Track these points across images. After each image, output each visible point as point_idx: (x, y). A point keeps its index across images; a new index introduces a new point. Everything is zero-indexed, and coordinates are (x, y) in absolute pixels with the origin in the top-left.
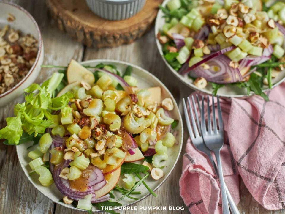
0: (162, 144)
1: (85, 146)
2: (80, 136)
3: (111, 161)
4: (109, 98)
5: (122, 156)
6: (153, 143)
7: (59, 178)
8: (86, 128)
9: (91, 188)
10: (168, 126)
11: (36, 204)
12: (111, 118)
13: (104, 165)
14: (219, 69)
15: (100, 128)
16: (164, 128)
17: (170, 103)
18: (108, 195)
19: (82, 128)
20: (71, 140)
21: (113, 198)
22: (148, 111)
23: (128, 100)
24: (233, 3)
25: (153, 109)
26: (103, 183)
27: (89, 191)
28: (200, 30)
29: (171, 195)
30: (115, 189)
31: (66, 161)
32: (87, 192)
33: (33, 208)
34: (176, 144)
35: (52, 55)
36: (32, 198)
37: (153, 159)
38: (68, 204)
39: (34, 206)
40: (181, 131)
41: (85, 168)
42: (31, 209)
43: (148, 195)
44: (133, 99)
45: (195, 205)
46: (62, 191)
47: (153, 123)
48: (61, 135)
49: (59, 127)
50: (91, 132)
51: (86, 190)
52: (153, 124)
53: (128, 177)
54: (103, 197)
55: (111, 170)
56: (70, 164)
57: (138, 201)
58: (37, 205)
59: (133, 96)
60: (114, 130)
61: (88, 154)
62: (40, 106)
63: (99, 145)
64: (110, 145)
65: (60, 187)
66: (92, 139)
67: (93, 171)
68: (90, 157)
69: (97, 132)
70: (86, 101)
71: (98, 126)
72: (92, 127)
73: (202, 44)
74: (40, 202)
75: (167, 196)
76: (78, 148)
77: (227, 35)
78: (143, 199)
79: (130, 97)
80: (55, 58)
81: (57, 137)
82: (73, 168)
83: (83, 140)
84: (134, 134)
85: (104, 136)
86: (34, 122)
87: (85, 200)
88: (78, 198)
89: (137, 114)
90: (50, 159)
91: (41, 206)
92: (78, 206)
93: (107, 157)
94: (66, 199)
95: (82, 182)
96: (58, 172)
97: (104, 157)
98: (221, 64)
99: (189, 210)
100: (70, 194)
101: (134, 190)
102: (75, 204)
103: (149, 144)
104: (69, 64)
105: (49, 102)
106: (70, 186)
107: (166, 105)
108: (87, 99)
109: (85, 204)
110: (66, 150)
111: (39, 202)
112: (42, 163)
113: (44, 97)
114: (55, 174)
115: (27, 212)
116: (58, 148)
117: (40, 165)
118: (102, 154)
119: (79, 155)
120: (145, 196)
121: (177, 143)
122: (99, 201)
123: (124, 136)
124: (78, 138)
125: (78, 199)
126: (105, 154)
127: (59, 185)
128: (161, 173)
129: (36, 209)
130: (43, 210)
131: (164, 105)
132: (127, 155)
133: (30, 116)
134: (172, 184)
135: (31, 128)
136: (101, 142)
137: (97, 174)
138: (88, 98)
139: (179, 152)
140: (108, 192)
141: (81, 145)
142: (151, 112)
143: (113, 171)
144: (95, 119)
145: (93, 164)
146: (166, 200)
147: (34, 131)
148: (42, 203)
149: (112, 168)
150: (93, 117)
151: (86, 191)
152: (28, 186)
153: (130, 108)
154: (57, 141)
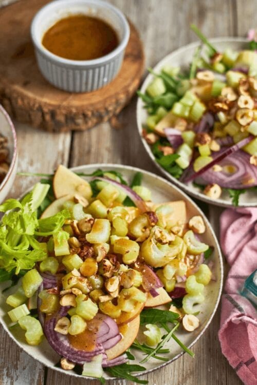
0: (195, 282)
1: (90, 286)
2: (81, 272)
3: (127, 306)
4: (118, 217)
5: (143, 298)
6: (182, 279)
7: (53, 333)
8: (90, 260)
9: (100, 346)
10: (199, 254)
11: (18, 372)
12: (126, 245)
13: (118, 313)
14: (235, 169)
15: (109, 260)
16: (195, 258)
17: (200, 222)
18: (125, 356)
19: (84, 260)
20: (71, 278)
21: (131, 359)
22: (172, 234)
23: (144, 221)
24: (241, 79)
25: (178, 232)
26: (117, 338)
27: (98, 350)
28: (201, 119)
29: (210, 352)
30: (133, 347)
31: (63, 308)
32: (96, 351)
33: (15, 377)
34: (213, 281)
35: (26, 160)
36: (12, 362)
37: (183, 302)
38: (67, 370)
39: (16, 374)
40: (220, 262)
41: (92, 317)
42: (12, 378)
43: (182, 353)
44: (152, 218)
45: (245, 366)
46: (59, 351)
47: (180, 251)
48: (54, 270)
49: (49, 260)
50: (97, 266)
51: (94, 348)
52: (181, 253)
53: (150, 329)
54: (118, 359)
55: (127, 319)
56: (69, 312)
57: (168, 362)
58: (21, 372)
59: (152, 214)
60: (130, 262)
61: (96, 297)
62: (24, 230)
63: (111, 284)
64: (127, 283)
65: (55, 345)
66: (98, 276)
67: (104, 321)
68: (98, 302)
69: (106, 266)
70: (86, 222)
71: (107, 257)
72: (99, 258)
73: (207, 138)
74: (24, 369)
75: (205, 355)
76: (80, 289)
77: (243, 122)
78: (175, 360)
79: (148, 216)
80: (31, 163)
81: (48, 274)
82: (76, 318)
83: (86, 277)
84: (156, 267)
85: (116, 271)
86: (16, 254)
87: (92, 364)
88: (82, 360)
89: (161, 239)
90: (38, 305)
91: (27, 374)
92: (84, 373)
93: (123, 300)
94: (64, 363)
95: (87, 338)
96: (52, 324)
97: (118, 301)
98: (237, 162)
99: (238, 373)
100: (71, 355)
101: (162, 347)
102: (78, 369)
103: (176, 282)
104: (55, 171)
105: (36, 225)
106: (70, 344)
107: (195, 226)
108: (87, 220)
109: (94, 370)
110: (62, 292)
111: (22, 367)
112: (29, 313)
113: (28, 217)
114: (47, 327)
115: (7, 383)
116: (52, 290)
117: (25, 315)
118: (115, 296)
119: (83, 299)
120: (178, 356)
121: (214, 279)
122: (113, 365)
123: (144, 271)
124: (80, 274)
125: (82, 363)
126: (119, 297)
127: (53, 343)
128: (196, 321)
129: (19, 378)
130: (30, 379)
131: (193, 226)
132: (148, 297)
133: (9, 244)
134: (209, 336)
135: (11, 262)
136: (114, 280)
137: (108, 326)
138: (89, 219)
139: (219, 291)
140: (124, 351)
141: (84, 285)
142: (176, 236)
143: (130, 320)
144: (103, 248)
145: (102, 311)
146: (203, 360)
147: (15, 267)
148: (26, 369)
149: (129, 316)
150: (98, 244)
151: (94, 350)
152: (6, 345)
153: (148, 232)
154: (48, 280)
